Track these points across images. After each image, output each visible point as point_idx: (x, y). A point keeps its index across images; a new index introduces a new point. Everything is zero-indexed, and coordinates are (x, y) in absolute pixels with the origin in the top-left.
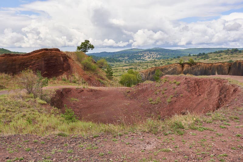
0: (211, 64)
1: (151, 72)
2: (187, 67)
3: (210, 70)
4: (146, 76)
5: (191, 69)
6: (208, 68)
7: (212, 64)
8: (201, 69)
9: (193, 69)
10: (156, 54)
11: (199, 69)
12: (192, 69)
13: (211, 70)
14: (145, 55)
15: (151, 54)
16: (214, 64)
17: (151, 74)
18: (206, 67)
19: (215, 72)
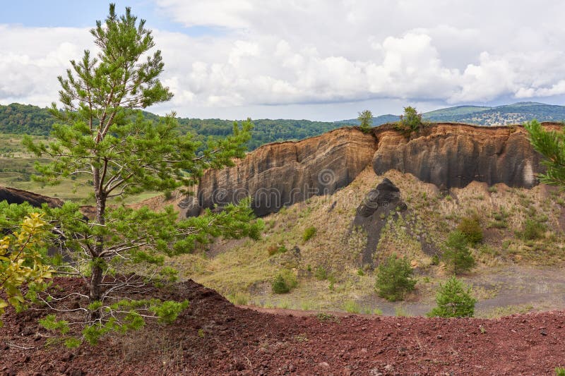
0: (504, 131)
1: (256, 165)
2: (388, 141)
3: (499, 154)
4: (242, 177)
5: (405, 152)
6: (490, 149)
7: (510, 129)
8: (449, 153)
9: (415, 150)
10: (519, 119)
11: (444, 151)
12: (409, 150)
13: (503, 155)
14: (489, 121)
15: (506, 117)
16: (518, 131)
17: (256, 170)
18: (476, 145)
19: (524, 164)
